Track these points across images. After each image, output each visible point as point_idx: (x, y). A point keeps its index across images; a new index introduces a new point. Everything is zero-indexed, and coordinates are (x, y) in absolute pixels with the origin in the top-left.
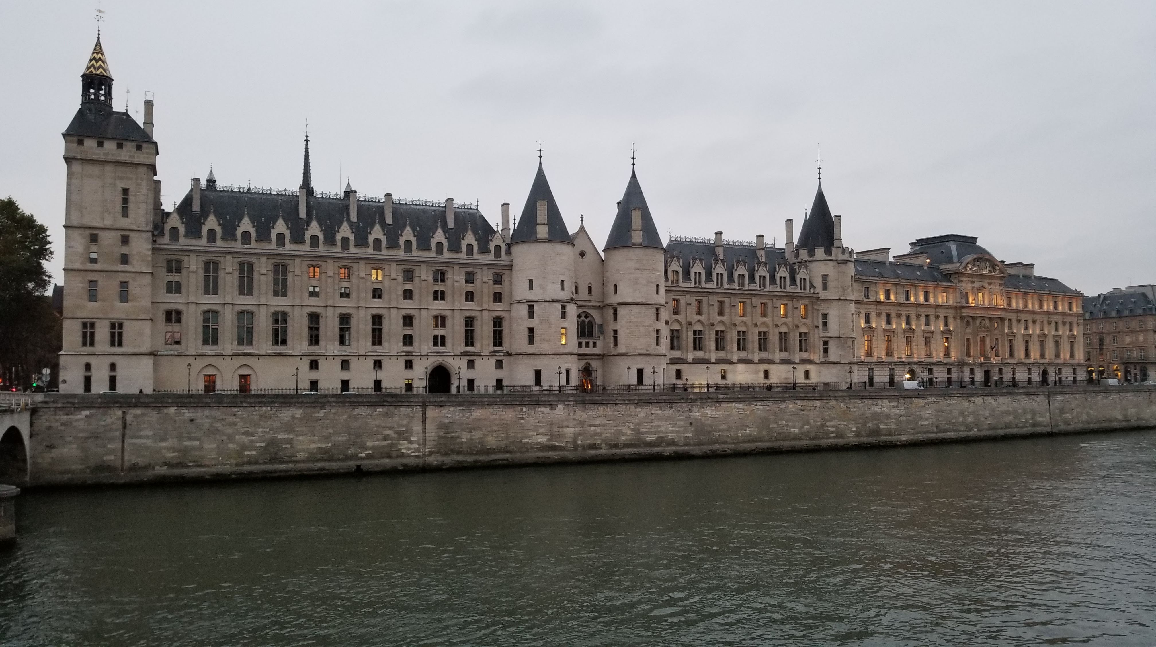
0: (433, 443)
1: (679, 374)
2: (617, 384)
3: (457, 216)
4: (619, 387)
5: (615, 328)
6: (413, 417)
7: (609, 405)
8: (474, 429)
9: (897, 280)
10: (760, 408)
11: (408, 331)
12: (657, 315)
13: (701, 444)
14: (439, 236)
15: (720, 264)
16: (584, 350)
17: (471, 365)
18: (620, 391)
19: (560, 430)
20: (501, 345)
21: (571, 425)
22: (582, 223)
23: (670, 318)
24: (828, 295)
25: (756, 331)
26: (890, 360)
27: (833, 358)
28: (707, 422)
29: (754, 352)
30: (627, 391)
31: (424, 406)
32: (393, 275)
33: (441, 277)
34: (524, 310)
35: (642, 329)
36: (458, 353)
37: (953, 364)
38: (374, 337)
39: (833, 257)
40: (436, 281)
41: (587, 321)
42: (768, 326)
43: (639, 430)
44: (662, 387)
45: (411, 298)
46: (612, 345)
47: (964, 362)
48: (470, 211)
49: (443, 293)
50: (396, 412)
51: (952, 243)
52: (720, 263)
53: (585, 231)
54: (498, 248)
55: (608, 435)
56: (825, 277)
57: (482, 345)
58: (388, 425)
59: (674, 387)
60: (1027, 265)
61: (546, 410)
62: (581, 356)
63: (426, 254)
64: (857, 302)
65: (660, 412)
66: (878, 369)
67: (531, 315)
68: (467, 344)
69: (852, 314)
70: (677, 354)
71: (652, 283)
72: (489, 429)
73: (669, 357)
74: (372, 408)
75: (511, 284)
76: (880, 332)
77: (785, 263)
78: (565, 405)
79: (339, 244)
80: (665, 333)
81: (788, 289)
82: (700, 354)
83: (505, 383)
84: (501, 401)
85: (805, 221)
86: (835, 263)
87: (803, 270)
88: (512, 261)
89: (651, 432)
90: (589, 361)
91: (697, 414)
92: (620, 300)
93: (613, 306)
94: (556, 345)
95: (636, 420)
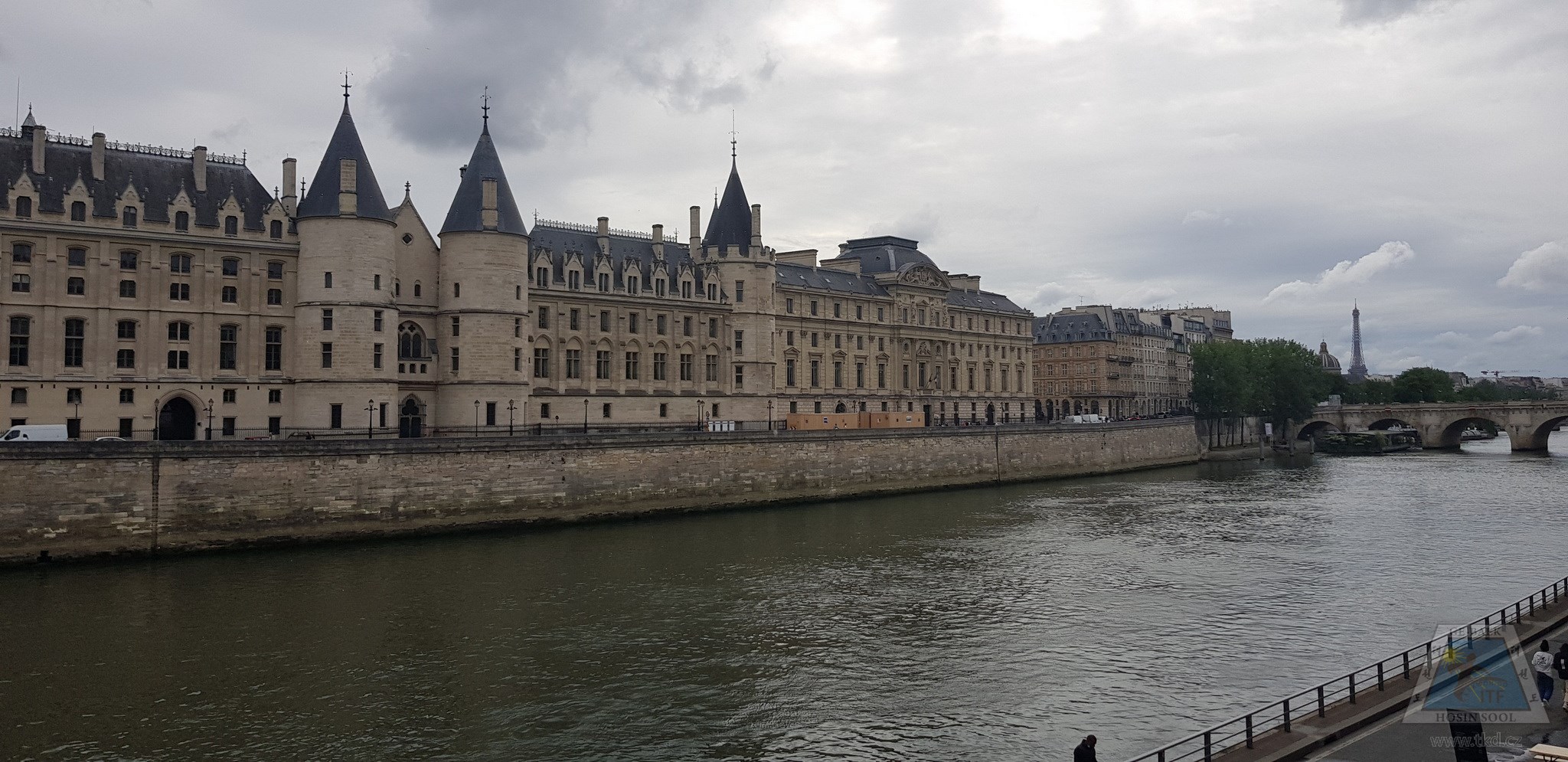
0: (169, 515)
1: (545, 410)
2: (457, 424)
3: (210, 172)
4: (459, 429)
5: (454, 346)
6: (136, 476)
7: (447, 455)
8: (236, 492)
9: (826, 291)
10: (656, 456)
11: (127, 345)
12: (517, 328)
13: (576, 506)
14: (182, 202)
15: (604, 261)
16: (408, 376)
17: (229, 396)
18: (460, 435)
19: (373, 491)
20: (278, 367)
21: (388, 484)
22: (407, 194)
23: (535, 333)
24: (742, 308)
25: (651, 352)
26: (815, 391)
27: (747, 389)
28: (586, 477)
29: (648, 381)
30: (474, 435)
31: (156, 459)
32: (104, 259)
33: (181, 262)
34: (316, 317)
35: (495, 347)
36: (209, 379)
37: (888, 397)
38: (68, 352)
39: (750, 259)
40: (174, 268)
41: (412, 334)
42: (666, 345)
43: (490, 489)
44: (522, 428)
45: (132, 294)
46: (450, 369)
47: (901, 395)
48: (232, 167)
49: (186, 287)
50: (109, 469)
51: (889, 247)
52: (605, 259)
53: (412, 206)
54: (276, 225)
55: (445, 498)
56: (740, 283)
57: (247, 368)
58: (95, 489)
59: (538, 429)
60: (972, 277)
61: (352, 463)
62: (403, 385)
63: (159, 228)
64: (778, 317)
65: (520, 464)
66: (802, 403)
67: (328, 324)
68: (222, 367)
69: (773, 333)
70: (543, 382)
71: (510, 283)
72: (260, 493)
73: (532, 387)
74: (69, 463)
75: (297, 277)
76: (804, 355)
77: (689, 264)
78: (381, 455)
79: (13, 207)
80: (527, 353)
81: (693, 298)
82: (575, 383)
83: (282, 424)
84: (281, 451)
85: (715, 209)
86: (752, 266)
87: (712, 273)
88: (299, 244)
89: (507, 493)
90: (415, 393)
91: (573, 465)
92: (464, 307)
93: (452, 315)
94: (365, 369)
95: (487, 476)
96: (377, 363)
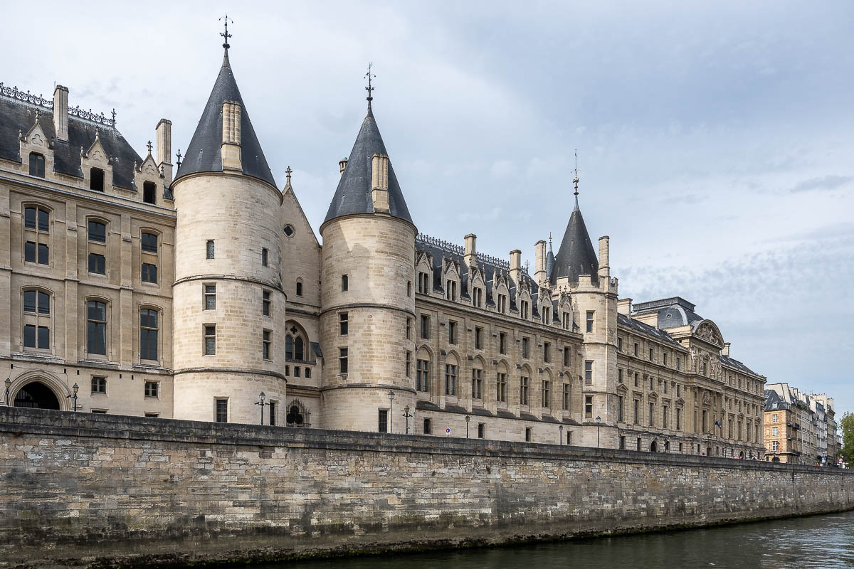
1: (428, 424)
3: (74, 126)
5: (343, 345)
12: (408, 328)
15: (477, 276)
17: (99, 385)
19: (280, 497)
20: (153, 356)
21: (299, 487)
22: (290, 183)
23: (418, 342)
24: (591, 338)
25: (518, 374)
26: (637, 428)
27: (598, 419)
28: (510, 490)
29: (515, 404)
33: (40, 217)
34: (197, 294)
36: (74, 361)
41: (294, 336)
43: (413, 501)
46: (338, 372)
49: (42, 248)
51: (678, 305)
52: (479, 273)
55: (364, 509)
56: (590, 314)
57: (119, 353)
61: (252, 456)
62: (289, 386)
63: (10, 168)
65: (445, 470)
66: (629, 438)
67: (210, 301)
68: (90, 349)
70: (425, 396)
71: (401, 278)
73: (418, 398)
75: (173, 250)
78: (289, 449)
81: (552, 324)
82: (453, 400)
86: (601, 297)
87: (566, 302)
88: (175, 210)
89: (431, 506)
90: (299, 399)
91: (498, 476)
92: (353, 301)
93: (340, 311)
94: (253, 358)
95: (410, 483)
96: (267, 355)
